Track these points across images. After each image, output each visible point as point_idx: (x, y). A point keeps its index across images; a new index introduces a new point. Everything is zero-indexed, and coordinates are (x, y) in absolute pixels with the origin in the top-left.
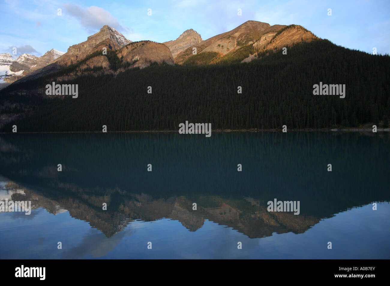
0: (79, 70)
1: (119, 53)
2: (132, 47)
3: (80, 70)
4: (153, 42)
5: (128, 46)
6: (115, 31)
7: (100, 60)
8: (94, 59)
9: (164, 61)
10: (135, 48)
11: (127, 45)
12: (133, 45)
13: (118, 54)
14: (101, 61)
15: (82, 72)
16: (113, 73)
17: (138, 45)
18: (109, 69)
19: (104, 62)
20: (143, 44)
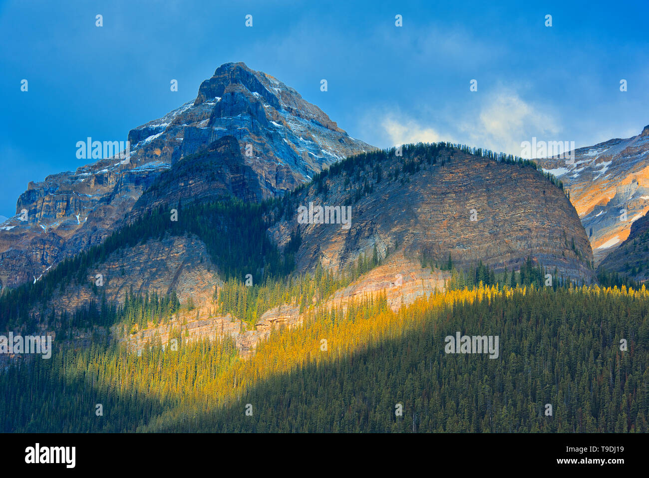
0: (42, 316)
1: (278, 219)
2: (347, 183)
3: (52, 318)
4: (466, 151)
5: (330, 183)
6: (287, 93)
7: (163, 263)
8: (131, 252)
9: (530, 263)
10: (367, 187)
11: (324, 173)
12: (355, 175)
13: (271, 225)
14: (172, 265)
15: (59, 326)
16: (235, 334)
17: (385, 174)
18: (216, 313)
19: (188, 269)
20: (411, 169)
